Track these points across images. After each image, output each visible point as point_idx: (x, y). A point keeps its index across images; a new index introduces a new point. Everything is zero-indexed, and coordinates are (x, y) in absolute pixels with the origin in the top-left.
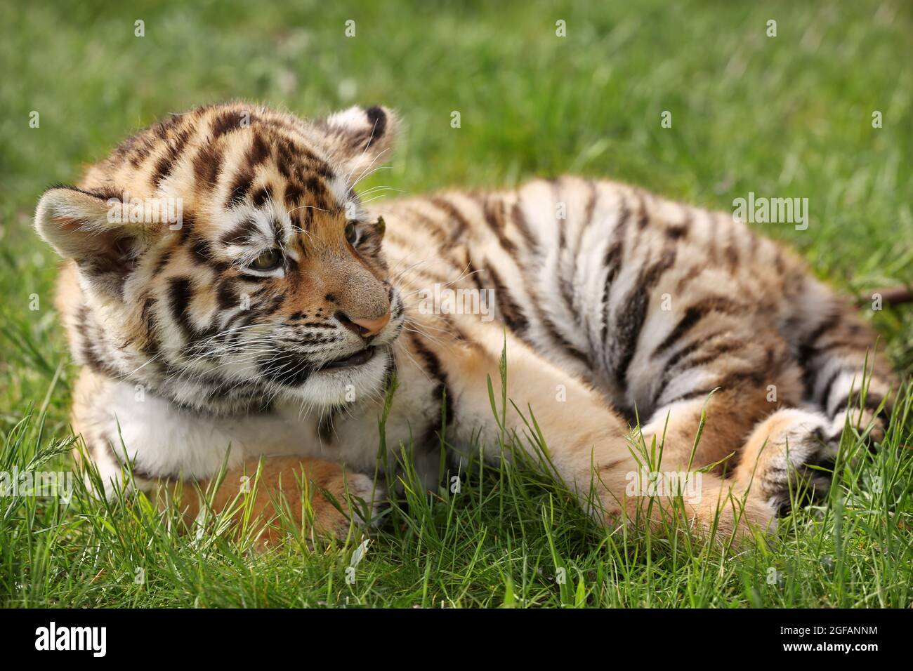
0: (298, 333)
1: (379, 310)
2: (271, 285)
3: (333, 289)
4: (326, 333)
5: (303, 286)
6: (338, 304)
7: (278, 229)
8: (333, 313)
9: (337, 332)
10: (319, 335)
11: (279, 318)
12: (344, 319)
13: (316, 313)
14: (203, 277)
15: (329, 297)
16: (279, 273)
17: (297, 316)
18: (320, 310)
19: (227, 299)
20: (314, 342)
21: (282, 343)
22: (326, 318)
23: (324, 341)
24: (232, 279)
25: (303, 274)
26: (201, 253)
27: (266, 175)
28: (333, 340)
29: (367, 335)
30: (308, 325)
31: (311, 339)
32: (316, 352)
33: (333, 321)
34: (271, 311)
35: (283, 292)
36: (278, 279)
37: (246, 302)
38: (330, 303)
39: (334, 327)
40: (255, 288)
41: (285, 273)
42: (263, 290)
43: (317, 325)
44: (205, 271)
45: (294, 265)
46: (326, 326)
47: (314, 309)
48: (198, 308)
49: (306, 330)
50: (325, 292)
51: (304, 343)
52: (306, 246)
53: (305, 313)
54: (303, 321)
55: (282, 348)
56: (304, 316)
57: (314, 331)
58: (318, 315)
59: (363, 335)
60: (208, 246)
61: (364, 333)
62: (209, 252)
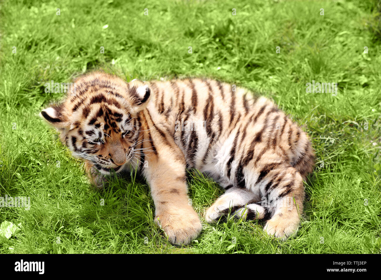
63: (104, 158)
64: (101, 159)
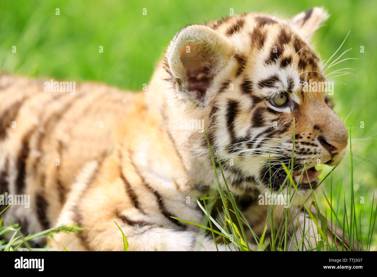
0: (297, 147)
1: (344, 138)
2: (283, 117)
3: (319, 123)
4: (312, 149)
5: (301, 119)
6: (321, 131)
7: (291, 83)
8: (317, 137)
9: (318, 149)
10: (308, 150)
11: (287, 136)
12: (323, 141)
13: (308, 136)
14: (246, 102)
15: (316, 127)
16: (287, 110)
17: (297, 136)
18: (310, 134)
19: (257, 121)
20: (305, 154)
21: (286, 152)
22: (313, 140)
23: (311, 153)
24: (263, 109)
25: (301, 112)
26: (246, 87)
27: (288, 51)
28: (315, 153)
29: (334, 152)
30: (303, 143)
31: (304, 152)
32: (305, 159)
33: (317, 142)
34: (282, 132)
35: (290, 121)
36: (287, 114)
37: (268, 124)
38: (316, 131)
39: (317, 146)
40: (274, 117)
41: (291, 111)
42: (278, 119)
43: (308, 144)
44: (247, 99)
45: (297, 106)
46: (313, 145)
47: (307, 133)
48: (240, 123)
49: (301, 146)
50: (314, 124)
51: (300, 153)
52: (305, 95)
53: (302, 135)
54: (300, 140)
55: (286, 155)
56: (301, 138)
57: (306, 147)
58: (309, 138)
59: (331, 152)
60: (251, 84)
61: (333, 151)
62: (251, 88)
63: (305, 139)
64: (299, 144)
